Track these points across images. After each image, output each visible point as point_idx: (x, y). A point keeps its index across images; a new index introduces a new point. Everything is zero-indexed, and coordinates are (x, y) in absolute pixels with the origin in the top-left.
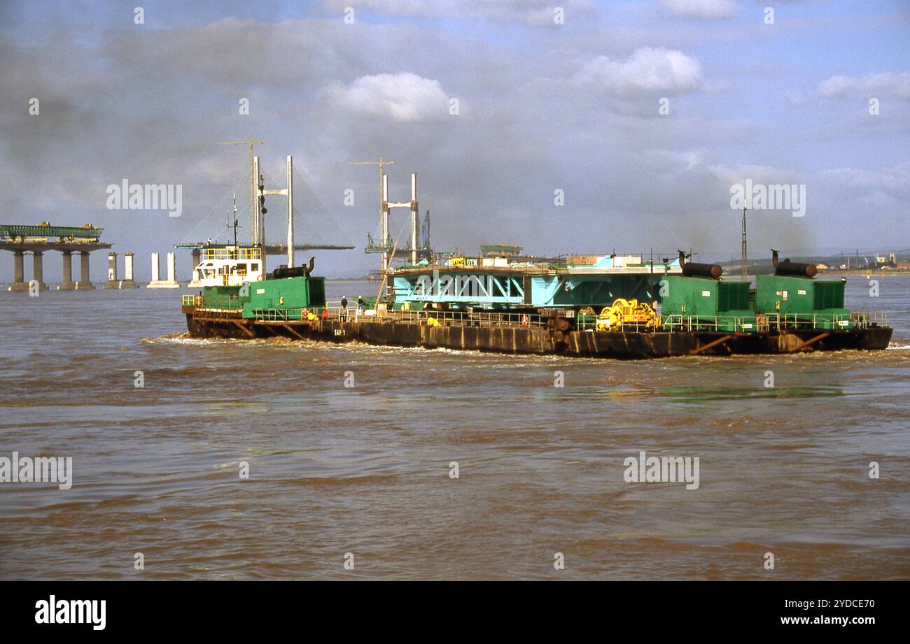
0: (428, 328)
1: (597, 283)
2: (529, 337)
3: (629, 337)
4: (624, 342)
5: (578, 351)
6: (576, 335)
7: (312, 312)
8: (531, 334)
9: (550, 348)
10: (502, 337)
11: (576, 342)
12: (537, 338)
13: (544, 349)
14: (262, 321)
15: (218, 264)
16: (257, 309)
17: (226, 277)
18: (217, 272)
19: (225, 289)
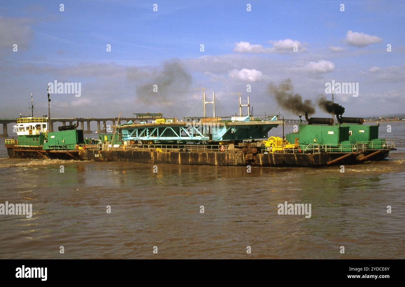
2: (226, 157)
3: (298, 156)
4: (295, 159)
5: (261, 164)
6: (260, 156)
7: (80, 146)
8: (228, 155)
9: (241, 162)
10: (207, 157)
11: (260, 159)
12: (232, 157)
13: (237, 163)
14: (54, 151)
15: (26, 125)
16: (51, 145)
17: (31, 131)
18: (25, 129)
19: (30, 136)
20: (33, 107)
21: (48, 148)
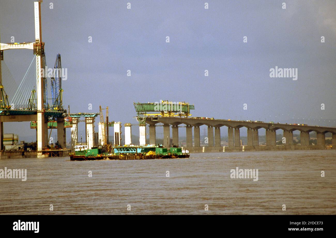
0: (121, 157)
1: (148, 149)
3: (150, 156)
5: (143, 159)
10: (132, 157)
11: (143, 157)
12: (137, 157)
13: (138, 159)
14: (89, 157)
15: (78, 146)
16: (88, 155)
17: (80, 149)
18: (78, 148)
19: (80, 151)
20: (81, 139)
21: (87, 156)
